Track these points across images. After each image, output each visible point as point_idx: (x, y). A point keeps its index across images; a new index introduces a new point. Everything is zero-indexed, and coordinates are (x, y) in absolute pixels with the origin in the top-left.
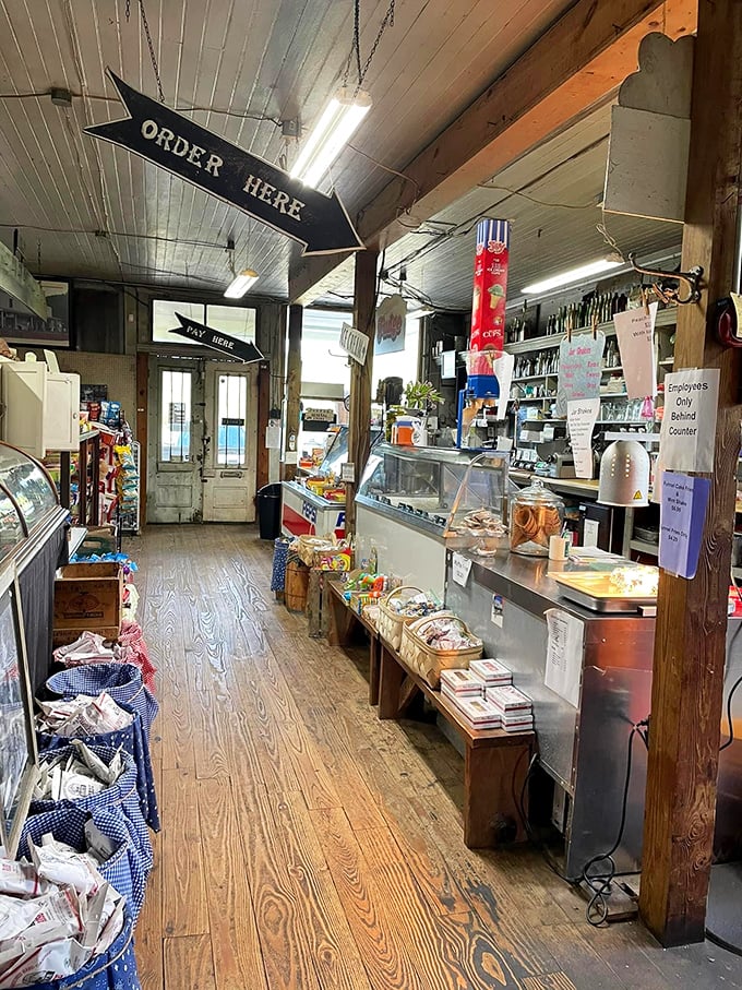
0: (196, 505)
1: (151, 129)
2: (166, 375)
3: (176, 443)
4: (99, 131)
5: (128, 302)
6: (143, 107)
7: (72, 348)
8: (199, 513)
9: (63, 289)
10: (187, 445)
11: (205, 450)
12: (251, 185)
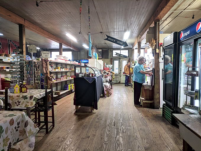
0: (119, 80)
1: (109, 38)
2: (115, 61)
3: (116, 71)
4: (105, 39)
5: (110, 51)
6: (108, 37)
7: (102, 58)
8: (120, 82)
9: (101, 50)
10: (118, 71)
11: (121, 72)
12: (118, 42)
